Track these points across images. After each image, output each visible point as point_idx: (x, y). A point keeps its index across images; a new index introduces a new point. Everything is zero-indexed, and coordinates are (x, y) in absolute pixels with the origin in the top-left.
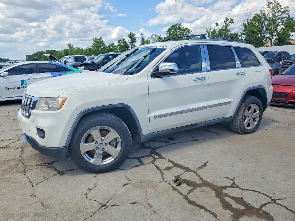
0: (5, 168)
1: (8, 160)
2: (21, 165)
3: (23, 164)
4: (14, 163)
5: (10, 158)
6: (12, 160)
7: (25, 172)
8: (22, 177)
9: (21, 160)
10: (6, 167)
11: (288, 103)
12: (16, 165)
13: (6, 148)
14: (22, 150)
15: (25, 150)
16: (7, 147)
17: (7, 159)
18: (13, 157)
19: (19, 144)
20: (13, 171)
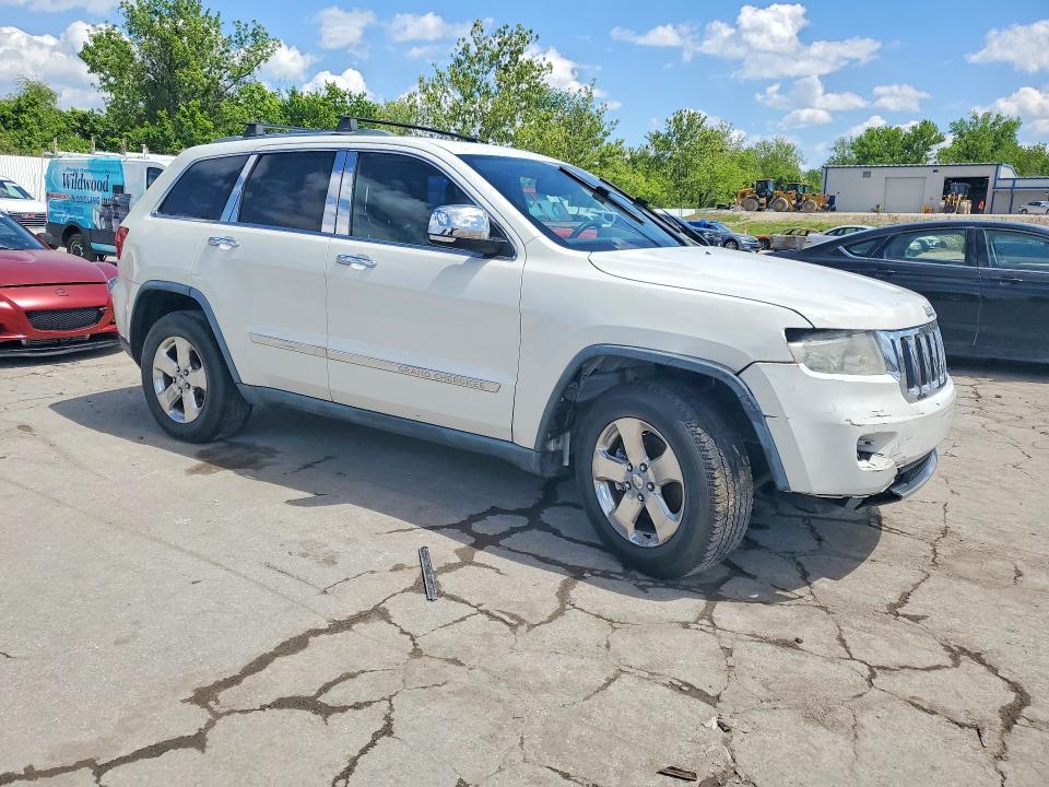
0: (995, 562)
1: (976, 582)
2: (943, 551)
3: (937, 551)
4: (962, 567)
5: (964, 587)
6: (961, 578)
7: (945, 532)
8: (958, 525)
9: (935, 564)
10: (989, 562)
11: (89, 341)
12: (958, 555)
13: (963, 650)
14: (905, 598)
15: (893, 597)
16: (957, 654)
17: (976, 587)
18: (955, 585)
19: (892, 644)
20: (973, 546)
